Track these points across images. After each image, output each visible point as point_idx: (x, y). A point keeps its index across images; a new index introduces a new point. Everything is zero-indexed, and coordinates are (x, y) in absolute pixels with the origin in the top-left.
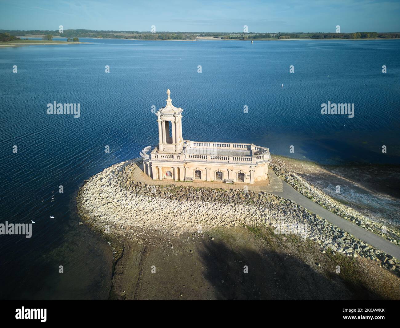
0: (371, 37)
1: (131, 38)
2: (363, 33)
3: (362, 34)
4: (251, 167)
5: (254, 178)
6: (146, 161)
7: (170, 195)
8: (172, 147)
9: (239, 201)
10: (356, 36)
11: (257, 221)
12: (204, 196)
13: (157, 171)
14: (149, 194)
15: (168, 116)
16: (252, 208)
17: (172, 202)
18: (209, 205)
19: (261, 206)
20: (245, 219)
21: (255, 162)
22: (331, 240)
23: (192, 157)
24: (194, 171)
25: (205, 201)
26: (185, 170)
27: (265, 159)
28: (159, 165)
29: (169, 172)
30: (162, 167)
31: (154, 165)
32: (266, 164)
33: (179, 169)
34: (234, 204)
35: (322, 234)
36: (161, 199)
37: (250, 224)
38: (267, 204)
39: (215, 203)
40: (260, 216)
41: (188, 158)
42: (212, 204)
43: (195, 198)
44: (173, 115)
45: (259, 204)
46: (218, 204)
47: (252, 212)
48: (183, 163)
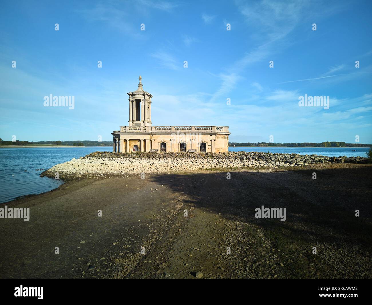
0: (340, 146)
3: (331, 143)
4: (211, 135)
5: (216, 148)
6: (116, 137)
7: (133, 156)
8: (140, 124)
9: (199, 156)
10: (327, 144)
11: (214, 166)
12: (166, 155)
13: (125, 145)
14: (113, 156)
15: (138, 94)
16: (211, 160)
17: (134, 159)
18: (170, 159)
19: (219, 159)
20: (203, 166)
21: (215, 130)
22: (283, 163)
23: (158, 129)
24: (160, 144)
25: (166, 158)
26: (151, 142)
27: (225, 130)
28: (128, 137)
29: (136, 146)
30: (129, 140)
31: (122, 137)
32: (226, 136)
33: (145, 140)
34: (193, 159)
35: (275, 162)
36: (125, 158)
37: (208, 168)
38: (226, 157)
39: (175, 159)
40: (218, 163)
41: (154, 131)
42: (173, 159)
43: (158, 156)
44: (142, 94)
45: (217, 158)
46: (178, 159)
47: (210, 162)
48: (149, 134)
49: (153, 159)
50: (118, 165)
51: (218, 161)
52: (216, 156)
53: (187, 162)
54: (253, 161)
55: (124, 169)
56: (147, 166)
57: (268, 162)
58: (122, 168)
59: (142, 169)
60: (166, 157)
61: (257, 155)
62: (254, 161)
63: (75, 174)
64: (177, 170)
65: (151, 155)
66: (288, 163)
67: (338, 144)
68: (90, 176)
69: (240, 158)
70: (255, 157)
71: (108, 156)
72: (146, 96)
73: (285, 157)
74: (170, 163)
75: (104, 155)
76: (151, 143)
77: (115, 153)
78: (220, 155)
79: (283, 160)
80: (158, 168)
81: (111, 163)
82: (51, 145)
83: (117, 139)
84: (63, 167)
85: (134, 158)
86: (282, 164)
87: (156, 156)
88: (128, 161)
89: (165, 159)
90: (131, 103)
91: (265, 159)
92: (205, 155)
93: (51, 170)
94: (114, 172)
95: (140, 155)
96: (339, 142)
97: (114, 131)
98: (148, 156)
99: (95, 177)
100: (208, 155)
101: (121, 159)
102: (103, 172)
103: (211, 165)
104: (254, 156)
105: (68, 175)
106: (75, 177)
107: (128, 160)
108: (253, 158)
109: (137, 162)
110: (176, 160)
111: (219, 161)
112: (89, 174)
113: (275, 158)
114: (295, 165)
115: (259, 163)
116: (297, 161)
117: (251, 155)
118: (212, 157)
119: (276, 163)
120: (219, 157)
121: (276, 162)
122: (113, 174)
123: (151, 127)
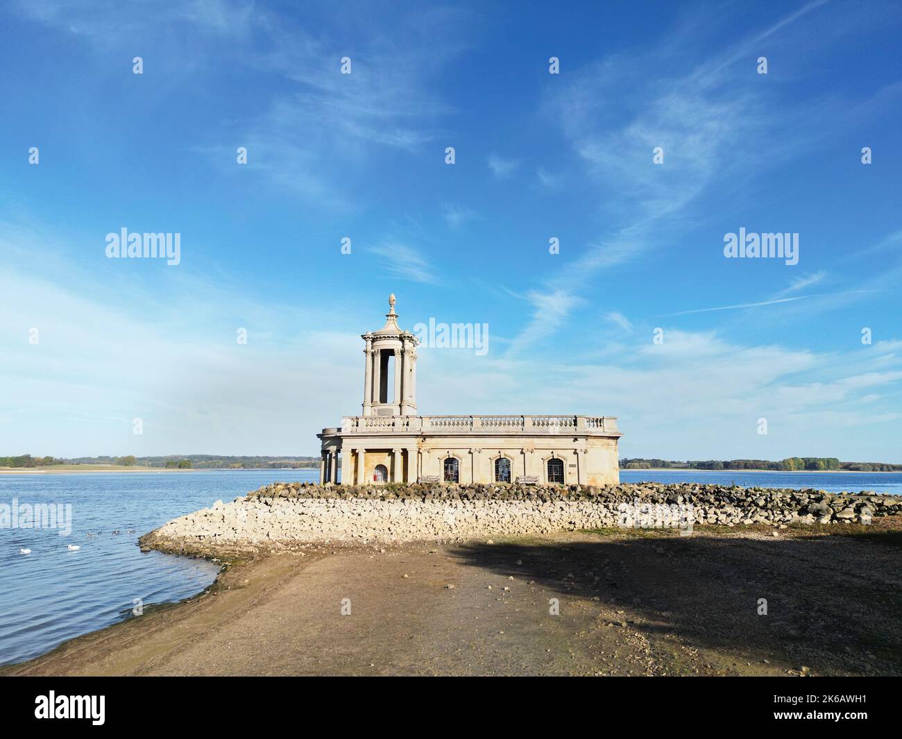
0: (828, 468)
1: (303, 467)
2: (809, 459)
3: (806, 462)
4: (576, 440)
5: (588, 474)
6: (329, 445)
7: (381, 494)
8: (392, 410)
9: (554, 495)
10: (794, 464)
11: (602, 522)
12: (467, 491)
13: (353, 464)
14: (329, 494)
15: (389, 337)
16: (587, 506)
17: (386, 502)
18: (479, 503)
19: (610, 502)
20: (570, 523)
21: (584, 427)
22: (795, 514)
23: (439, 423)
24: (443, 462)
25: (468, 499)
26: (420, 457)
27: (609, 428)
28: (360, 445)
29: (381, 467)
30: (365, 451)
31: (347, 445)
32: (612, 442)
33: (405, 453)
34: (540, 502)
35: (769, 511)
36: (360, 500)
37: (585, 528)
38: (625, 497)
39: (493, 501)
40: (609, 515)
41: (427, 428)
42: (487, 502)
43: (445, 495)
44: (398, 336)
45: (604, 499)
46: (500, 502)
47: (588, 512)
48: (417, 436)
49: (432, 502)
50: (346, 518)
51: (607, 507)
52: (600, 495)
53: (525, 511)
54: (704, 510)
55: (365, 531)
56: (423, 520)
57: (749, 511)
58: (359, 525)
59: (413, 529)
60: (466, 496)
61: (711, 493)
62: (707, 508)
63: (235, 544)
64: (506, 532)
65: (424, 491)
66: (810, 516)
67: (822, 463)
68: (279, 549)
69: (666, 499)
70: (706, 498)
71: (315, 494)
72: (406, 341)
73: (793, 498)
74: (481, 514)
75: (302, 491)
76: (420, 460)
77: (331, 487)
78: (609, 493)
79: (789, 505)
80: (453, 527)
81: (327, 513)
82: (109, 465)
83: (333, 449)
84: (198, 525)
85: (383, 499)
86: (793, 517)
87: (440, 495)
88: (368, 508)
89: (465, 501)
90: (370, 357)
91: (739, 503)
92: (568, 490)
93: (166, 534)
94: (340, 539)
95: (400, 492)
96: (823, 460)
97: (324, 431)
98: (420, 493)
99: (294, 551)
100: (577, 492)
101: (349, 503)
102: (312, 539)
103: (591, 520)
104: (702, 494)
105: (217, 545)
106: (240, 551)
107: (368, 504)
108: (701, 500)
109: (394, 508)
110: (494, 504)
111: (611, 507)
112: (274, 543)
113: (766, 500)
114: (831, 520)
115: (725, 513)
116: (834, 510)
117: (694, 492)
118: (590, 496)
119: (773, 514)
120: (607, 497)
121: (775, 512)
122: (339, 542)
123: (421, 418)
